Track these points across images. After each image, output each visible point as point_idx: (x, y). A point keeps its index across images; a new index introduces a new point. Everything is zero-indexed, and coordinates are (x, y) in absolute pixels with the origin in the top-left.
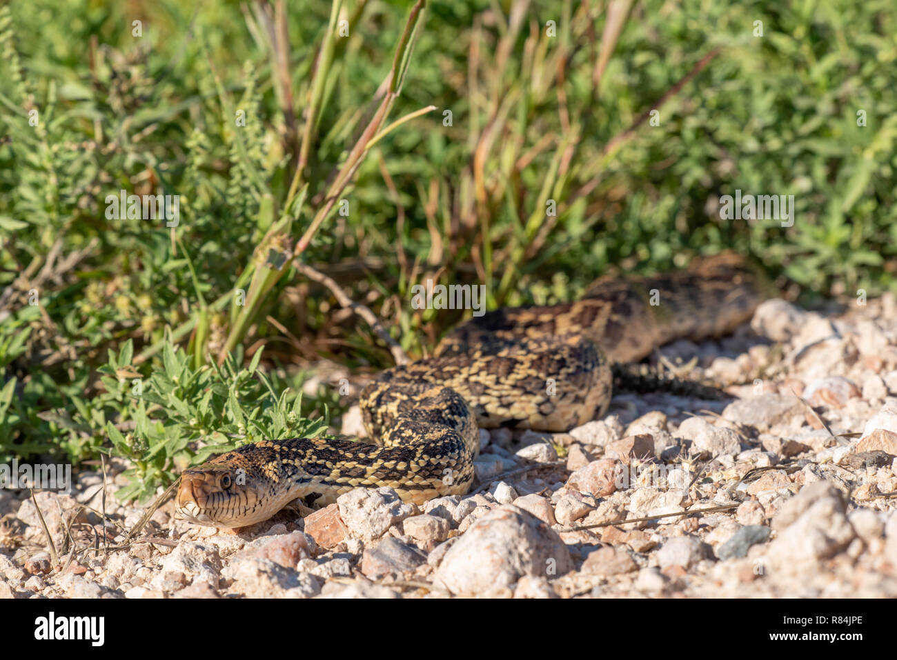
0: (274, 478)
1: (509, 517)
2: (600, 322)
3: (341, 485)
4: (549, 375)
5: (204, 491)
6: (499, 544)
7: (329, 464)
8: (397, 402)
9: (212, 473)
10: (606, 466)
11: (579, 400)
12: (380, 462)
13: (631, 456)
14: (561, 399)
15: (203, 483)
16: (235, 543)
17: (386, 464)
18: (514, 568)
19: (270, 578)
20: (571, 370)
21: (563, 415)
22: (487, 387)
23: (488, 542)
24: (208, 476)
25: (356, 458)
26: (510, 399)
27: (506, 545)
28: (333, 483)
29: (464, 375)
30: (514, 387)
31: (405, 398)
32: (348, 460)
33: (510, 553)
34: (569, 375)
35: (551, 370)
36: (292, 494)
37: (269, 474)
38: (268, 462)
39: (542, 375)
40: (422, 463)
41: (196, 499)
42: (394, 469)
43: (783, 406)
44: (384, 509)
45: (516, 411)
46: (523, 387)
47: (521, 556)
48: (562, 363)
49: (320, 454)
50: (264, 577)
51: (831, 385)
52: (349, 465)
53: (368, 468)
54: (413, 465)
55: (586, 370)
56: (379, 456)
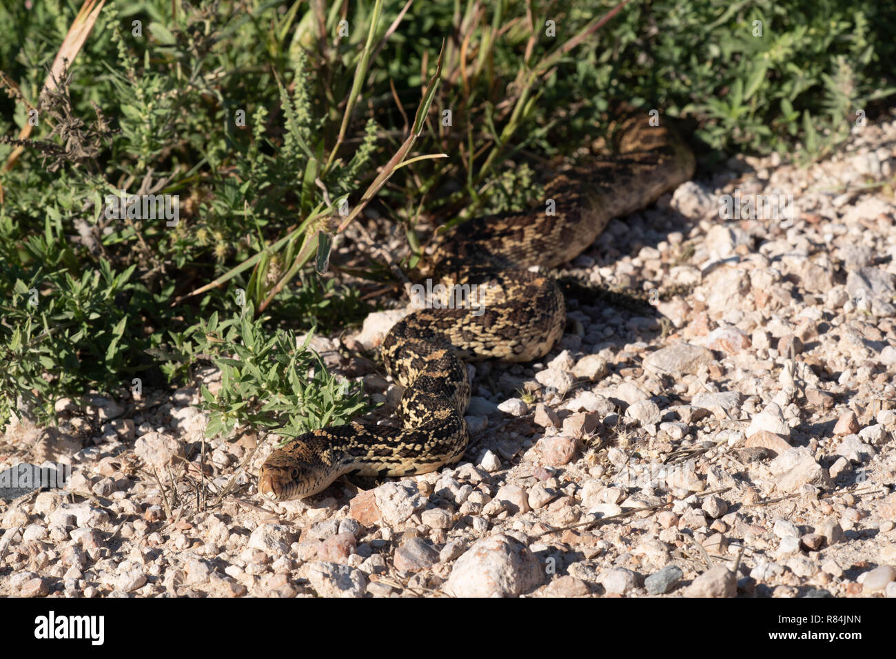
0: (328, 463)
1: (501, 548)
2: (557, 230)
3: (375, 461)
4: (521, 324)
5: (280, 484)
6: (493, 570)
7: (366, 447)
8: (411, 359)
9: (285, 469)
10: (564, 443)
11: (542, 340)
12: (403, 444)
13: (582, 430)
14: (530, 341)
15: (280, 478)
16: (298, 508)
17: (407, 446)
18: (503, 589)
19: (331, 581)
20: (537, 319)
21: (531, 351)
22: (475, 335)
23: (485, 569)
24: (282, 471)
25: (385, 442)
26: (492, 344)
27: (498, 571)
28: (369, 461)
29: (459, 325)
30: (495, 334)
31: (417, 357)
32: (380, 443)
33: (501, 577)
34: (536, 322)
35: (523, 321)
36: (340, 473)
37: (324, 460)
38: (323, 450)
39: (516, 325)
40: (433, 444)
41: (274, 491)
42: (413, 450)
43: (693, 355)
44: (408, 502)
45: (496, 352)
46: (503, 335)
47: (508, 579)
48: (532, 314)
49: (360, 440)
50: (327, 580)
51: (729, 336)
52: (381, 447)
53: (394, 449)
54: (426, 446)
55: (548, 316)
56: (402, 440)
